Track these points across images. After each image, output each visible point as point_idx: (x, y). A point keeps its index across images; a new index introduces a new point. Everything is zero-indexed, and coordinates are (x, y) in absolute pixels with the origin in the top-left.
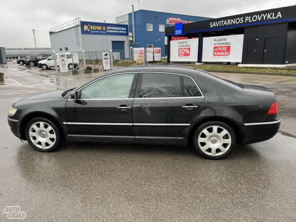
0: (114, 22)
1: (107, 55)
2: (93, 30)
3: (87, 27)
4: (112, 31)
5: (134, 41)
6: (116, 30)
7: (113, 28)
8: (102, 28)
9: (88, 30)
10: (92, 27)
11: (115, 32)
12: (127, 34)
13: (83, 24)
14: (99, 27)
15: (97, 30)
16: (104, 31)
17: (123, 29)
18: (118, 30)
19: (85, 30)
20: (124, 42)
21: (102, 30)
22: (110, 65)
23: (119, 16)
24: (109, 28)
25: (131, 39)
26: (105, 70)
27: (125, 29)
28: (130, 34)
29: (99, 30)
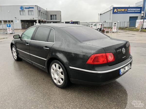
0: (135, 6)
1: (115, 24)
2: (119, 11)
3: (116, 10)
4: (131, 11)
5: (144, 16)
6: (134, 10)
7: (132, 9)
8: (125, 10)
9: (117, 11)
10: (119, 10)
11: (133, 11)
12: (140, 13)
13: (114, 8)
14: (123, 9)
15: (121, 11)
16: (126, 11)
17: (138, 9)
18: (135, 10)
19: (115, 11)
20: (138, 17)
21: (125, 11)
22: (117, 29)
23: (138, 2)
24: (129, 9)
25: (142, 15)
26: (114, 32)
27: (140, 9)
28: (143, 12)
29: (123, 11)
